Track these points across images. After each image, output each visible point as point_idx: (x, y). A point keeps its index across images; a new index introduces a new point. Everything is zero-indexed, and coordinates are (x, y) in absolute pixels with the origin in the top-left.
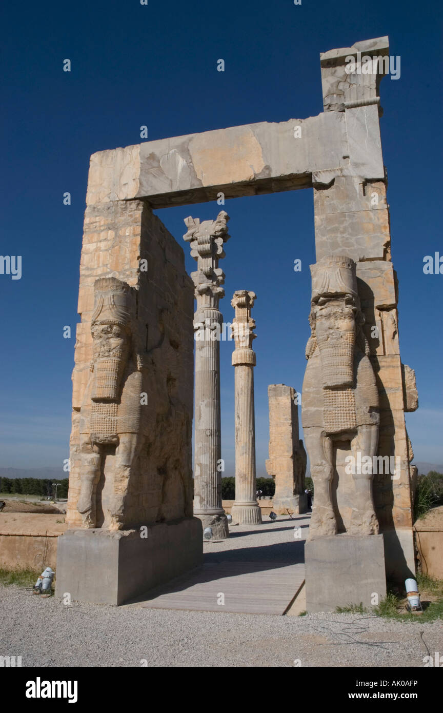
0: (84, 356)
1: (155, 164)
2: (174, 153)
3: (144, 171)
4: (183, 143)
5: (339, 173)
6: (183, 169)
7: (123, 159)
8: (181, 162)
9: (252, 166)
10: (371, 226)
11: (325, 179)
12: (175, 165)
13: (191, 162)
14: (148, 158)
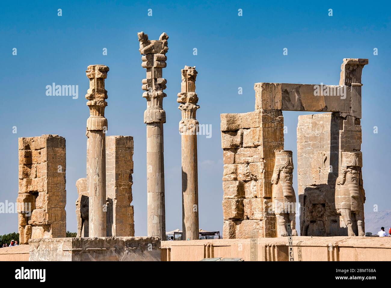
0: (267, 176)
1: (287, 95)
2: (294, 91)
3: (283, 98)
4: (297, 88)
5: (348, 114)
6: (298, 99)
7: (275, 89)
8: (297, 97)
9: (321, 105)
10: (357, 138)
11: (344, 115)
12: (295, 96)
13: (300, 98)
14: (284, 92)
